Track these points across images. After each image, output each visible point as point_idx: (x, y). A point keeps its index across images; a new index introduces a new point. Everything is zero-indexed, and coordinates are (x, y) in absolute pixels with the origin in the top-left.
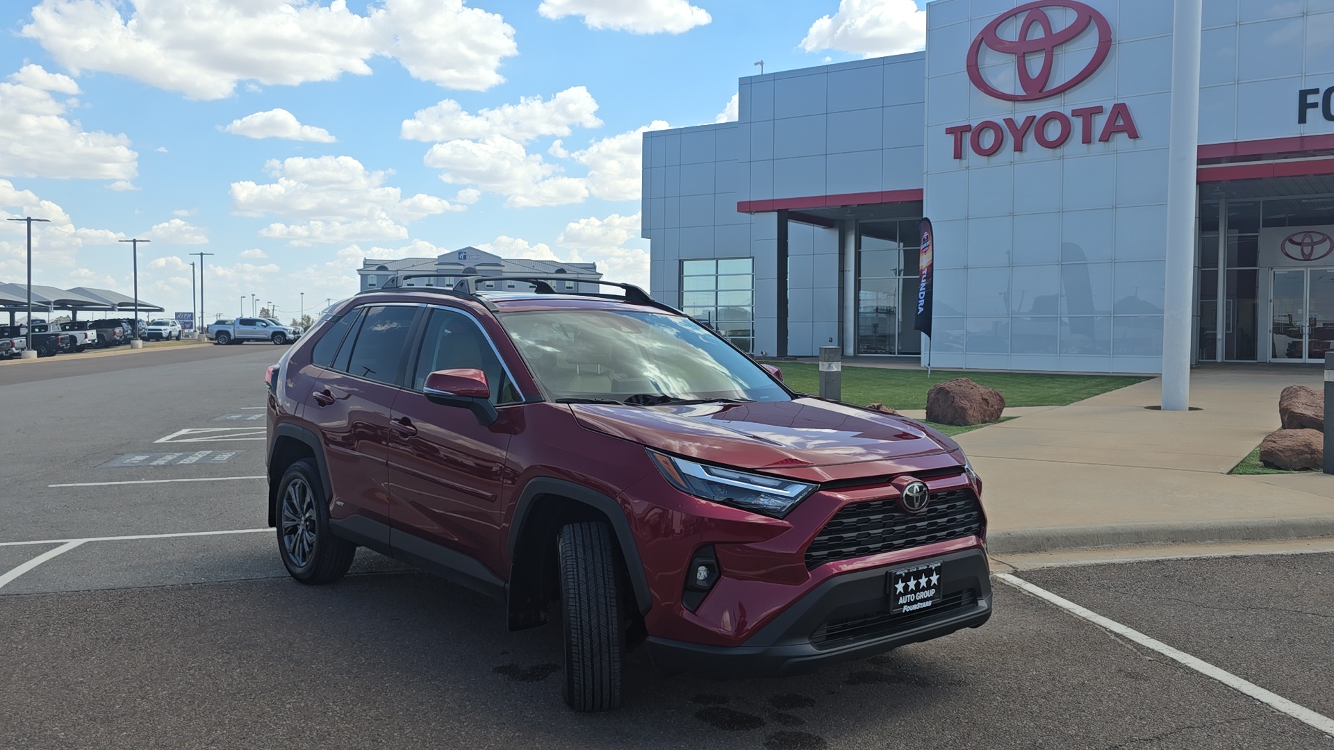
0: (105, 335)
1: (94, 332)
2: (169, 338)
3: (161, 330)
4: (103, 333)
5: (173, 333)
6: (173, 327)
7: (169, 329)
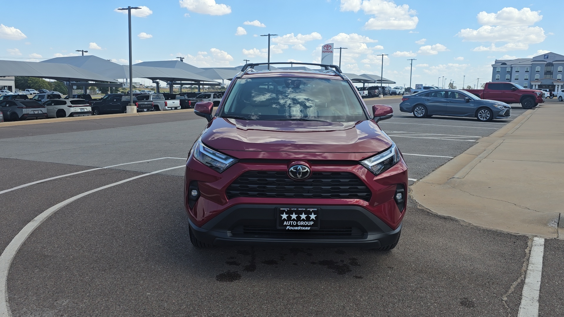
0: (372, 93)
1: (367, 91)
2: (399, 94)
3: (396, 91)
4: (371, 92)
5: (401, 92)
6: (401, 90)
7: (399, 90)
